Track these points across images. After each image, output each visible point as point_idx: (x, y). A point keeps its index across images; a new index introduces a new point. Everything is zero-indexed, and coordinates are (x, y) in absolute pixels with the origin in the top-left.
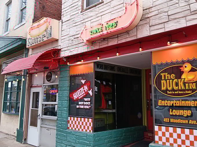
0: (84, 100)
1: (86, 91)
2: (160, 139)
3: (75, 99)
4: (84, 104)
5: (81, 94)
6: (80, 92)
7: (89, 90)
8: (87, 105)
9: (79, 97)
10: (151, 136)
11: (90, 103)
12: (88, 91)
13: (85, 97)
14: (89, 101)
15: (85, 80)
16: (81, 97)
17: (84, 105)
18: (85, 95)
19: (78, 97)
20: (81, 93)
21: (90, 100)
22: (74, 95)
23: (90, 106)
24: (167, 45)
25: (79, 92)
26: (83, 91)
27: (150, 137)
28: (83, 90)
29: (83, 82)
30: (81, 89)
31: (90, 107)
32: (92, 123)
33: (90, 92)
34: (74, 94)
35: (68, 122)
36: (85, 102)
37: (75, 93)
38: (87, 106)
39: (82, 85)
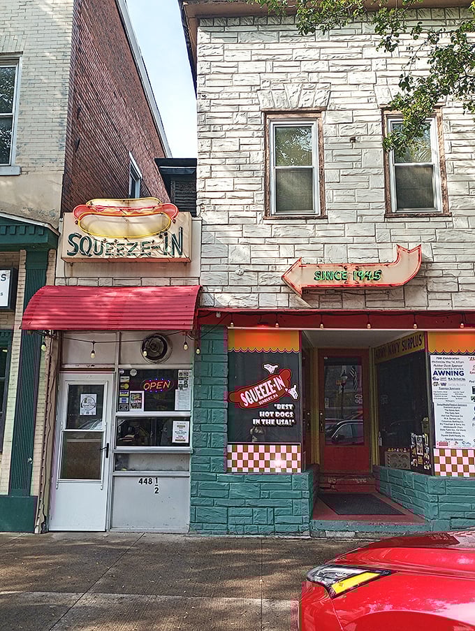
0: (276, 407)
1: (279, 389)
2: (443, 468)
3: (246, 405)
4: (276, 416)
5: (265, 396)
6: (262, 391)
7: (290, 387)
8: (285, 418)
9: (259, 400)
10: (334, 482)
11: (291, 413)
12: (286, 390)
13: (278, 401)
14: (290, 411)
15: (277, 366)
16: (265, 401)
17: (274, 417)
18: (277, 398)
19: (256, 400)
20: (265, 393)
21: (294, 408)
22: (244, 396)
23: (293, 421)
24: (460, 328)
25: (259, 390)
26: (272, 390)
27: (332, 484)
28: (271, 387)
29: (271, 369)
30: (265, 384)
31: (292, 423)
32: (299, 455)
33: (293, 392)
34: (242, 394)
35: (229, 456)
36: (277, 413)
37: (247, 392)
38: (283, 420)
39: (269, 376)
